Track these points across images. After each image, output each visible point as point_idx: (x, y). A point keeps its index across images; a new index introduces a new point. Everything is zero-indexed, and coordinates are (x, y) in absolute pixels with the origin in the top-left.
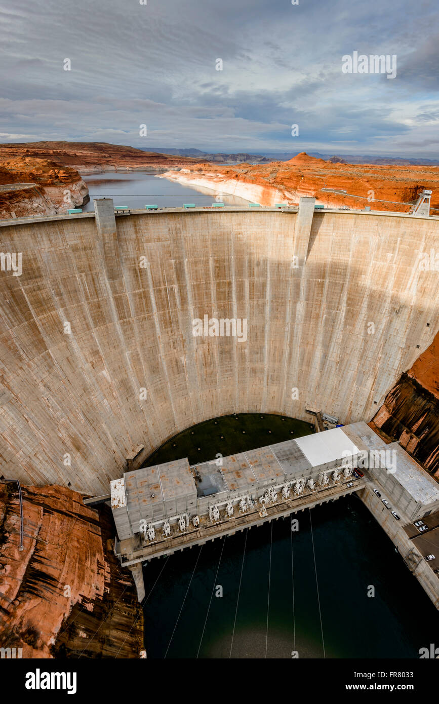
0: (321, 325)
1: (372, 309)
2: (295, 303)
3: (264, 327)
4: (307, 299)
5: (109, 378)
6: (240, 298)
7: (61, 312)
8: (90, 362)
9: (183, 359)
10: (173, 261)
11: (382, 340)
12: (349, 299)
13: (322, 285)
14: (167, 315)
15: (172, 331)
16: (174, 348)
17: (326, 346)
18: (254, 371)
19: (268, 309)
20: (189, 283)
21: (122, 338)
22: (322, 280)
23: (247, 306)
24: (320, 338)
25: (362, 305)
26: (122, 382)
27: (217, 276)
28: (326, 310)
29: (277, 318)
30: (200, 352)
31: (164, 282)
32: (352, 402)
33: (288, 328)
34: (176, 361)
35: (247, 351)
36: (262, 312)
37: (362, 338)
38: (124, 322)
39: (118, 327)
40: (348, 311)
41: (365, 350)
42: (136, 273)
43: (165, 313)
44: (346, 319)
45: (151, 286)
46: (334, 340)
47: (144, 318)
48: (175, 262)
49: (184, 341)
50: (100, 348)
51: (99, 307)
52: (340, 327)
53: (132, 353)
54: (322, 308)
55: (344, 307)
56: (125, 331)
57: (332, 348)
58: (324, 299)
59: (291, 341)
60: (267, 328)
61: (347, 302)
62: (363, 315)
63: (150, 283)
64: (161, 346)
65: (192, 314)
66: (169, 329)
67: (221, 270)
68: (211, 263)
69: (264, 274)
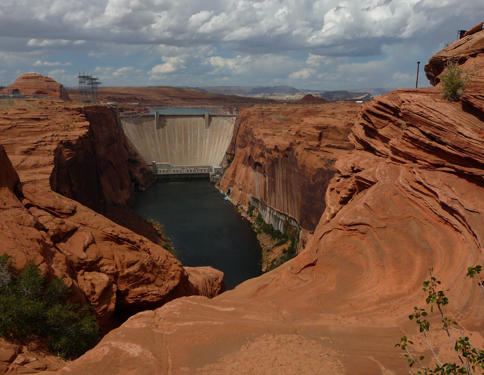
0: (212, 144)
2: (206, 139)
3: (197, 146)
4: (209, 138)
6: (191, 137)
8: (151, 146)
9: (174, 152)
13: (213, 135)
15: (171, 145)
16: (171, 149)
19: (198, 141)
20: (176, 132)
21: (158, 143)
23: (192, 139)
29: (201, 143)
30: (179, 151)
33: (204, 146)
34: (172, 152)
35: (192, 152)
37: (220, 145)
39: (158, 140)
42: (163, 128)
43: (170, 140)
47: (164, 140)
49: (174, 147)
50: (153, 143)
51: (154, 134)
64: (168, 147)
65: (177, 140)
67: (185, 130)
68: (183, 127)
69: (197, 131)
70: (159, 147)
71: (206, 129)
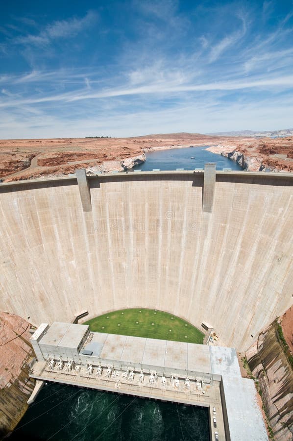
0: (221, 259)
1: (259, 253)
2: (204, 239)
3: (180, 253)
4: (212, 238)
5: (75, 266)
7: (55, 226)
8: (66, 255)
9: (124, 264)
10: (123, 203)
11: (263, 282)
12: (243, 242)
13: (224, 228)
14: (116, 235)
15: (118, 245)
16: (119, 256)
17: (223, 277)
18: (171, 283)
19: (184, 241)
20: (131, 218)
21: (87, 245)
22: (224, 225)
23: (169, 237)
24: (219, 269)
25: (252, 249)
26: (83, 270)
27: (150, 215)
28: (225, 248)
29: (190, 248)
30: (135, 262)
31: (116, 215)
32: (235, 329)
33: (197, 257)
34: (120, 265)
35: (167, 267)
36: (180, 243)
37: (248, 276)
38: (90, 236)
39: (86, 238)
40: (241, 252)
41: (248, 287)
42: (100, 209)
43: (115, 234)
44: (239, 257)
45: (108, 217)
46: (228, 272)
47: (102, 236)
48: (124, 204)
49: (125, 253)
50: (73, 248)
51: (77, 226)
52: (233, 264)
53: (92, 254)
54: (223, 246)
55: (238, 248)
56: (90, 241)
57: (226, 279)
58: (225, 240)
59: (198, 268)
60: (182, 254)
61: (241, 245)
62: (252, 257)
63: (108, 215)
64: (111, 253)
65: (132, 236)
66: (117, 244)
67: (153, 211)
68: (147, 206)
69: (182, 216)
70: (89, 254)
71: (205, 213)
